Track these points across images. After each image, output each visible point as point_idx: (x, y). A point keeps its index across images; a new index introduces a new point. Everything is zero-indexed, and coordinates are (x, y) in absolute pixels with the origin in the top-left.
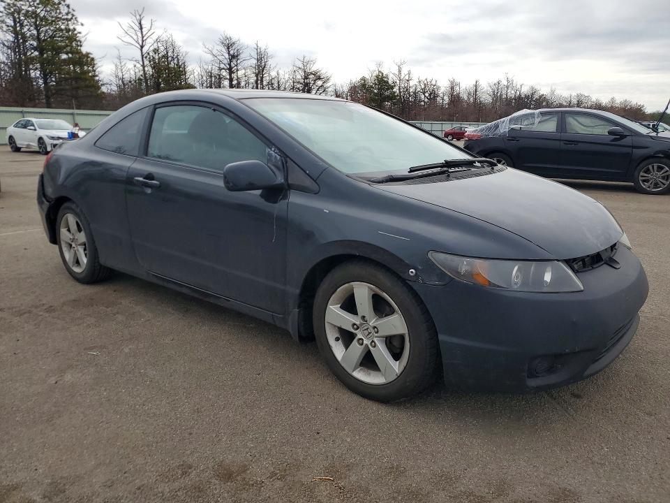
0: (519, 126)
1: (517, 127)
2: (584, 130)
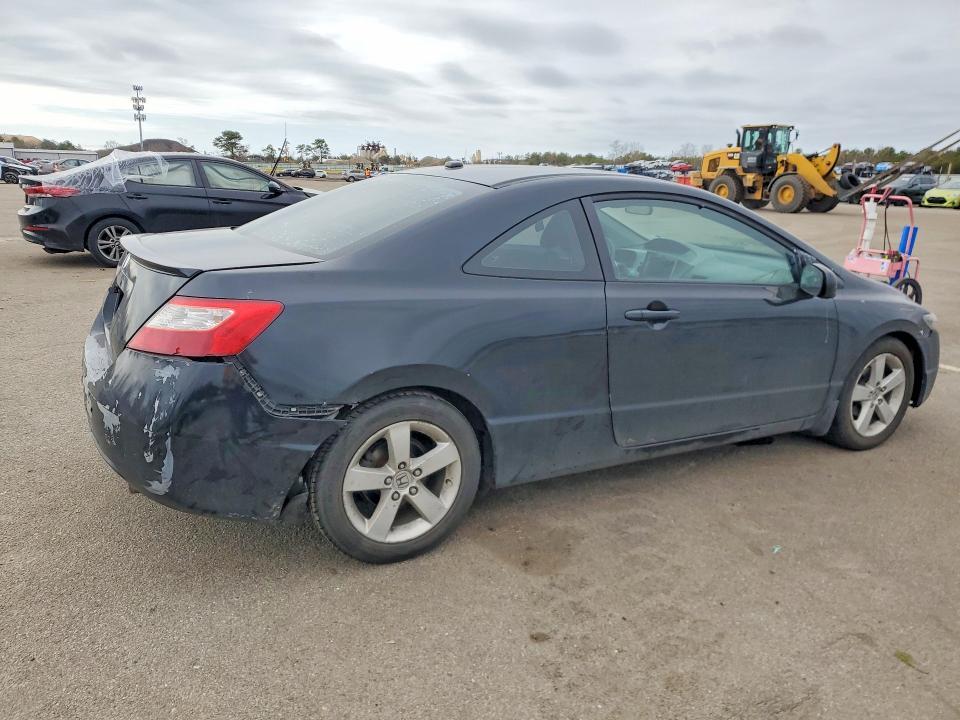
0: (139, 177)
1: (135, 177)
2: (227, 184)
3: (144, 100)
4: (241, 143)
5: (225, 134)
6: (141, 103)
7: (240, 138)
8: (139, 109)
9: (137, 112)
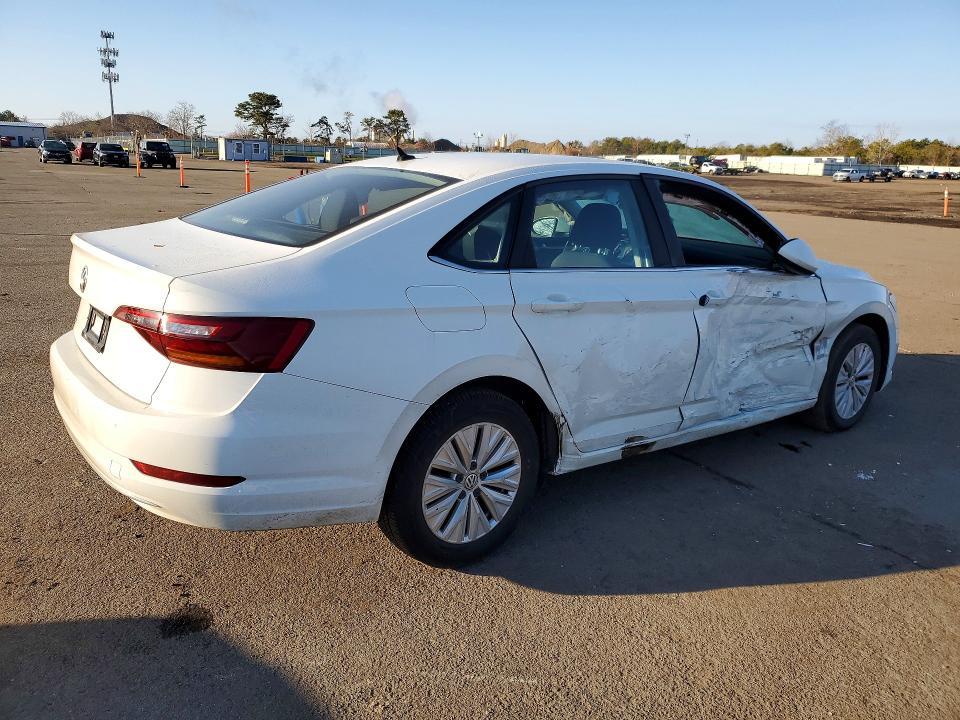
3: (116, 53)
4: (279, 112)
5: (254, 97)
6: (112, 57)
7: (277, 104)
8: (110, 65)
9: (106, 70)
